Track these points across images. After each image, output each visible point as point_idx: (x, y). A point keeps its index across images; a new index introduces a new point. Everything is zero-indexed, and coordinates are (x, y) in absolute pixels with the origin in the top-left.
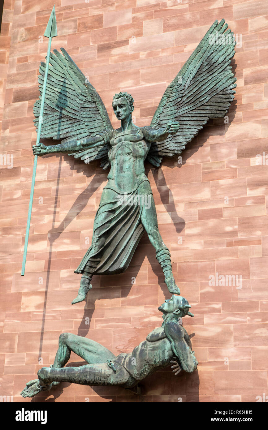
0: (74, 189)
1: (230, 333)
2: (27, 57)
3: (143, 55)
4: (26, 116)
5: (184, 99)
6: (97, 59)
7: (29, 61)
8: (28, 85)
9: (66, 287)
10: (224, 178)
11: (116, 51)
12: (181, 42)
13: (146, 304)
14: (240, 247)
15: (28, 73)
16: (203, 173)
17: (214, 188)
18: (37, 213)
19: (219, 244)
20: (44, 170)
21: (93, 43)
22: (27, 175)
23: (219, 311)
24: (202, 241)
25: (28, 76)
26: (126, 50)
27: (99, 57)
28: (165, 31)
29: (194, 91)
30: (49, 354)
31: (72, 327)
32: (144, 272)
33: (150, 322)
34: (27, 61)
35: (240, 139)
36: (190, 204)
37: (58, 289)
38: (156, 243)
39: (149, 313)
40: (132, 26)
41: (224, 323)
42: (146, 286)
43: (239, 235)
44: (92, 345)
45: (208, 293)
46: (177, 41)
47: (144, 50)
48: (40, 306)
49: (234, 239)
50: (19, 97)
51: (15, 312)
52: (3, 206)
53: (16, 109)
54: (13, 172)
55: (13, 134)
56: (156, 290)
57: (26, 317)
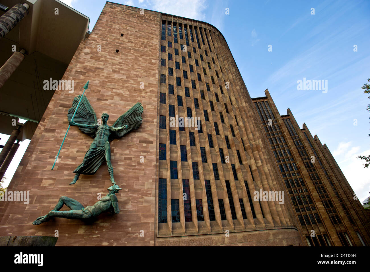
0: (78, 142)
1: (130, 200)
2: (69, 94)
3: (112, 105)
4: (63, 113)
5: (125, 121)
6: (96, 102)
8: (67, 103)
9: (65, 178)
10: (134, 148)
11: (103, 102)
12: (126, 105)
13: (99, 187)
14: (137, 171)
15: (68, 99)
16: (127, 145)
17: (130, 151)
19: (130, 169)
21: (95, 97)
22: (58, 133)
23: (127, 192)
24: (124, 167)
26: (107, 102)
27: (97, 102)
28: (121, 101)
29: (129, 119)
30: (51, 205)
31: (65, 194)
32: (101, 175)
35: (140, 137)
36: (121, 154)
38: (109, 165)
39: (100, 191)
40: (110, 96)
41: (128, 196)
42: (100, 181)
43: (137, 167)
44: (75, 202)
45: (124, 185)
46: (124, 104)
47: (113, 104)
48: (50, 185)
49: (135, 168)
50: (62, 106)
51: (38, 186)
52: (43, 142)
53: (60, 109)
54: (52, 131)
55: (56, 117)
56: (105, 182)
57: (43, 188)
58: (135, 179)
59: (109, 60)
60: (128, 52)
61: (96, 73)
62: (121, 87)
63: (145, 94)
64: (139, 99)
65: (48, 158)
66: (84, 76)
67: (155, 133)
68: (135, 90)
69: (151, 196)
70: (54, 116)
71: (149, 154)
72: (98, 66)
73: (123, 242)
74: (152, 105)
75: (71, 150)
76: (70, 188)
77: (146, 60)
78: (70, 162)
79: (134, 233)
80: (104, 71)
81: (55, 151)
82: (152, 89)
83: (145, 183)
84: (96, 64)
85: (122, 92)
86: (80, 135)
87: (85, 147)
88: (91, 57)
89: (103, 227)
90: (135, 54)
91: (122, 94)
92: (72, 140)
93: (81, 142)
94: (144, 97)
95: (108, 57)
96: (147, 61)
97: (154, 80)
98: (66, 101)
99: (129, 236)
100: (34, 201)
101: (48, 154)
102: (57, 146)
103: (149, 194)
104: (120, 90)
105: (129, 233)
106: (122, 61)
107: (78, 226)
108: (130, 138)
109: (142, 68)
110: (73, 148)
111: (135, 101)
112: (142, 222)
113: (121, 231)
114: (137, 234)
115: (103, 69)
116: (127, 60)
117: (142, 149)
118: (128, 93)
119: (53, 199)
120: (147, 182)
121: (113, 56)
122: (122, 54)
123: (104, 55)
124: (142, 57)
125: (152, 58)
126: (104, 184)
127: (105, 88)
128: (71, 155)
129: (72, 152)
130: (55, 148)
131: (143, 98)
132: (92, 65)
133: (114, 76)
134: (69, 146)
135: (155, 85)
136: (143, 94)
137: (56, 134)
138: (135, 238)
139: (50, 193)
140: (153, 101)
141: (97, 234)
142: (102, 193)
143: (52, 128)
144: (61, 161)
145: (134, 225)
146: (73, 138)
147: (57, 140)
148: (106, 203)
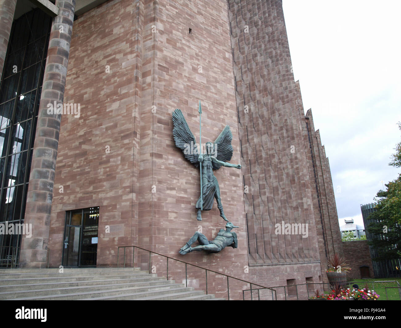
0: (184, 171)
2: (161, 104)
3: (202, 124)
4: (163, 132)
6: (188, 119)
8: (163, 118)
9: (184, 211)
10: (227, 181)
11: (193, 118)
12: (213, 126)
13: (209, 222)
14: (231, 206)
16: (221, 178)
17: (224, 184)
18: (171, 178)
19: (227, 204)
20: (172, 159)
21: (186, 111)
22: (165, 159)
25: (162, 113)
26: (197, 120)
28: (208, 118)
29: (222, 148)
30: (180, 237)
33: (210, 228)
37: (181, 212)
39: (210, 225)
42: (209, 216)
46: (211, 124)
47: (202, 122)
48: (175, 218)
49: (230, 203)
50: (160, 121)
51: (166, 219)
52: (157, 171)
53: (159, 127)
54: (160, 156)
55: (159, 138)
57: (171, 221)
59: (185, 47)
60: (202, 35)
61: (178, 71)
62: (205, 97)
63: (226, 110)
64: (222, 117)
65: (166, 189)
66: (169, 75)
68: (217, 103)
69: (243, 231)
70: (156, 136)
71: (238, 188)
72: (177, 58)
73: (231, 269)
74: (234, 127)
75: (181, 181)
76: (189, 222)
77: (219, 51)
78: (183, 195)
79: (236, 262)
80: (185, 68)
81: (169, 182)
82: (231, 104)
83: (238, 219)
84: (174, 53)
85: (207, 106)
86: (184, 164)
87: (190, 178)
88: (167, 39)
89: (217, 257)
90: (209, 39)
91: (207, 108)
92: (178, 169)
93: (187, 172)
94: (226, 115)
95: (184, 42)
96: (221, 54)
97: (231, 88)
98: (161, 114)
99: (234, 264)
100: (168, 233)
101: (164, 184)
102: (169, 176)
103: (242, 229)
104: (205, 103)
105: (233, 262)
106: (198, 51)
107: (202, 256)
108: (222, 169)
109: (219, 67)
110: (181, 179)
111: (219, 120)
112: (240, 253)
113: (229, 261)
114: (238, 263)
115: (182, 64)
116: (202, 50)
117: (233, 183)
118: (212, 107)
119: (180, 232)
120: (240, 217)
121: (188, 41)
122: (196, 38)
123: (179, 38)
124: (216, 46)
125: (225, 48)
126: (212, 219)
127: (191, 98)
128: (182, 187)
129: (182, 183)
130: (168, 178)
131: (226, 117)
132: (172, 56)
133: (195, 78)
134: (178, 177)
135: (233, 96)
136: (225, 111)
137: (165, 161)
138: (238, 266)
139: (177, 226)
140: (234, 122)
141: (214, 263)
142: (212, 227)
143: (159, 153)
144: (176, 193)
145: (236, 256)
146: (179, 167)
147: (167, 168)
148: (230, 239)
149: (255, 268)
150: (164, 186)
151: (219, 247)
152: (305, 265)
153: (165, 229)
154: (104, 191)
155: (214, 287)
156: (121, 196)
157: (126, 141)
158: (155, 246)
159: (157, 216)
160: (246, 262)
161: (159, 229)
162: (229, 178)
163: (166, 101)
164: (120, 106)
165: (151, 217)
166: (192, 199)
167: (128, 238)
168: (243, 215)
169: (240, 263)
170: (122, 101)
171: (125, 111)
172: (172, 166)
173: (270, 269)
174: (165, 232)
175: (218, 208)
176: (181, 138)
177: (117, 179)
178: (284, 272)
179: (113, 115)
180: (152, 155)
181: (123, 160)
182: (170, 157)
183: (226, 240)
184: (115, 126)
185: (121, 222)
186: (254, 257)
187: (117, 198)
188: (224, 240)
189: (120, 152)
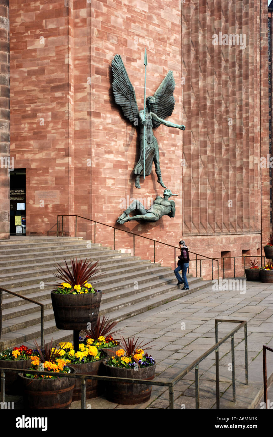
0: (122, 131)
2: (99, 48)
3: (142, 71)
4: (101, 85)
7: (100, 52)
8: (101, 67)
9: (121, 177)
10: (165, 140)
11: (133, 63)
13: (145, 188)
14: (169, 170)
16: (160, 136)
17: (163, 144)
18: (109, 140)
19: (164, 167)
20: (110, 118)
21: (125, 54)
25: (100, 60)
26: (136, 65)
27: (127, 64)
33: (146, 195)
34: (99, 51)
37: (119, 178)
39: (147, 191)
40: (138, 53)
42: (145, 181)
43: (169, 164)
46: (152, 70)
48: (113, 184)
49: (167, 166)
50: (98, 72)
51: (104, 186)
52: (96, 132)
53: (97, 78)
54: (98, 115)
55: (97, 93)
56: (148, 183)
57: (109, 189)
58: (167, 179)
62: (145, 33)
63: (169, 47)
64: (164, 57)
65: (104, 153)
66: (107, 6)
67: (180, 119)
68: (159, 39)
69: (179, 198)
70: (94, 90)
71: (177, 148)
73: (165, 239)
74: (177, 71)
75: (119, 143)
76: (126, 188)
78: (120, 158)
79: (170, 232)
81: (107, 145)
82: (176, 37)
83: (174, 184)
85: (148, 44)
86: (122, 122)
87: (128, 139)
89: (152, 226)
91: (148, 47)
93: (124, 132)
94: (169, 54)
97: (177, 14)
99: (168, 234)
100: (106, 201)
101: (103, 148)
102: (107, 137)
104: (146, 40)
105: (167, 232)
110: (119, 140)
111: (161, 62)
112: (175, 222)
113: (163, 230)
114: (172, 233)
117: (172, 142)
118: (153, 46)
120: (177, 182)
126: (148, 184)
127: (130, 36)
128: (120, 150)
129: (119, 146)
130: (106, 140)
131: (168, 57)
133: (135, 6)
134: (116, 138)
135: (178, 26)
136: (168, 49)
137: (102, 120)
138: (171, 236)
139: (114, 193)
140: (177, 63)
141: (150, 232)
142: (148, 194)
143: (97, 111)
144: (114, 156)
145: (170, 225)
146: (117, 126)
147: (105, 129)
148: (168, 208)
149: (189, 238)
150: (102, 149)
151: (157, 216)
152: (243, 236)
153: (103, 197)
154: (31, 151)
155: (148, 257)
156: (55, 159)
157: (58, 94)
158: (94, 215)
159: (95, 183)
160: (180, 232)
161: (98, 198)
162: (168, 136)
163: (104, 43)
164: (46, 46)
165: (90, 185)
166: (129, 162)
167: (64, 206)
168: (180, 179)
169: (174, 232)
170: (49, 39)
171: (54, 54)
172: (110, 126)
173: (203, 240)
174: (103, 200)
175: (156, 173)
176: (121, 92)
177: (48, 138)
178: (219, 244)
179: (38, 57)
180: (90, 113)
181: (54, 116)
182: (108, 115)
183: (163, 209)
184: (41, 71)
185: (55, 188)
186: (189, 226)
187: (50, 161)
188: (162, 209)
189: (50, 107)
